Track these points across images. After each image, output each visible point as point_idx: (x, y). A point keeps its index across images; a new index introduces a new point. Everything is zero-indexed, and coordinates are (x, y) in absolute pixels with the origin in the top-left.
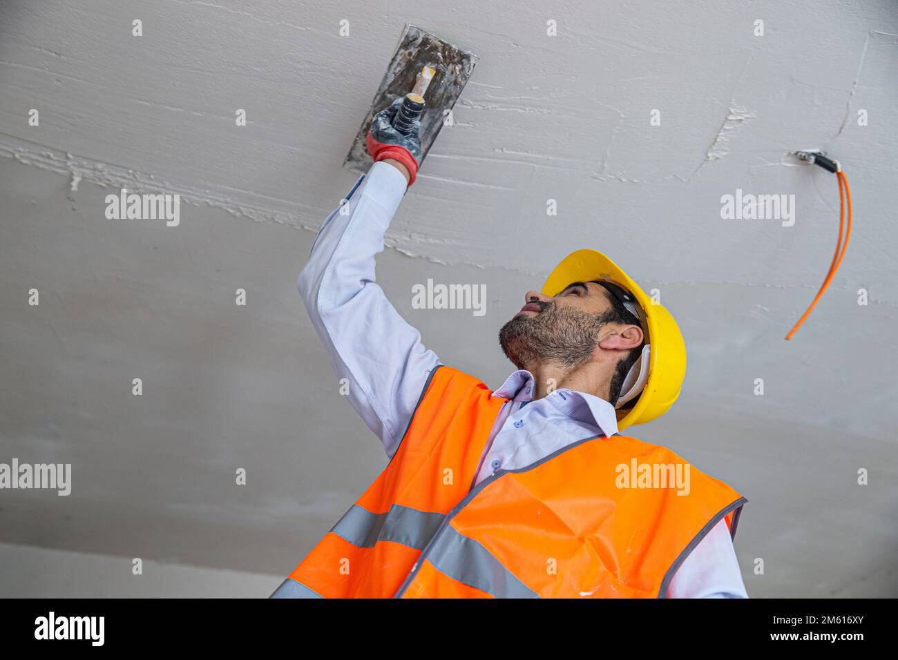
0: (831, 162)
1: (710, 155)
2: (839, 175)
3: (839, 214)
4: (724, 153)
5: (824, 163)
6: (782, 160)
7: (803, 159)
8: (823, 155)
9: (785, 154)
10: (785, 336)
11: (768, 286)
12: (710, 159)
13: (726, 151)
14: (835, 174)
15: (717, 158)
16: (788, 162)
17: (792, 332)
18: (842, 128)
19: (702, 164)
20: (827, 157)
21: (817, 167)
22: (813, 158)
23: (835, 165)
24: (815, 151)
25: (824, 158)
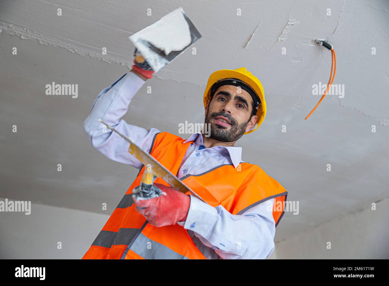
0: (329, 45)
1: (279, 39)
2: (332, 51)
3: (331, 68)
4: (285, 39)
5: (327, 45)
6: (309, 43)
7: (318, 43)
8: (326, 42)
9: (310, 41)
10: (305, 118)
11: (299, 97)
12: (279, 40)
13: (286, 38)
14: (330, 51)
15: (282, 40)
16: (312, 44)
17: (308, 116)
18: (335, 31)
19: (276, 42)
20: (328, 43)
21: (323, 47)
22: (322, 43)
23: (331, 47)
24: (323, 40)
25: (326, 43)
